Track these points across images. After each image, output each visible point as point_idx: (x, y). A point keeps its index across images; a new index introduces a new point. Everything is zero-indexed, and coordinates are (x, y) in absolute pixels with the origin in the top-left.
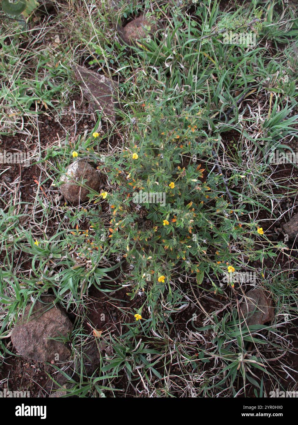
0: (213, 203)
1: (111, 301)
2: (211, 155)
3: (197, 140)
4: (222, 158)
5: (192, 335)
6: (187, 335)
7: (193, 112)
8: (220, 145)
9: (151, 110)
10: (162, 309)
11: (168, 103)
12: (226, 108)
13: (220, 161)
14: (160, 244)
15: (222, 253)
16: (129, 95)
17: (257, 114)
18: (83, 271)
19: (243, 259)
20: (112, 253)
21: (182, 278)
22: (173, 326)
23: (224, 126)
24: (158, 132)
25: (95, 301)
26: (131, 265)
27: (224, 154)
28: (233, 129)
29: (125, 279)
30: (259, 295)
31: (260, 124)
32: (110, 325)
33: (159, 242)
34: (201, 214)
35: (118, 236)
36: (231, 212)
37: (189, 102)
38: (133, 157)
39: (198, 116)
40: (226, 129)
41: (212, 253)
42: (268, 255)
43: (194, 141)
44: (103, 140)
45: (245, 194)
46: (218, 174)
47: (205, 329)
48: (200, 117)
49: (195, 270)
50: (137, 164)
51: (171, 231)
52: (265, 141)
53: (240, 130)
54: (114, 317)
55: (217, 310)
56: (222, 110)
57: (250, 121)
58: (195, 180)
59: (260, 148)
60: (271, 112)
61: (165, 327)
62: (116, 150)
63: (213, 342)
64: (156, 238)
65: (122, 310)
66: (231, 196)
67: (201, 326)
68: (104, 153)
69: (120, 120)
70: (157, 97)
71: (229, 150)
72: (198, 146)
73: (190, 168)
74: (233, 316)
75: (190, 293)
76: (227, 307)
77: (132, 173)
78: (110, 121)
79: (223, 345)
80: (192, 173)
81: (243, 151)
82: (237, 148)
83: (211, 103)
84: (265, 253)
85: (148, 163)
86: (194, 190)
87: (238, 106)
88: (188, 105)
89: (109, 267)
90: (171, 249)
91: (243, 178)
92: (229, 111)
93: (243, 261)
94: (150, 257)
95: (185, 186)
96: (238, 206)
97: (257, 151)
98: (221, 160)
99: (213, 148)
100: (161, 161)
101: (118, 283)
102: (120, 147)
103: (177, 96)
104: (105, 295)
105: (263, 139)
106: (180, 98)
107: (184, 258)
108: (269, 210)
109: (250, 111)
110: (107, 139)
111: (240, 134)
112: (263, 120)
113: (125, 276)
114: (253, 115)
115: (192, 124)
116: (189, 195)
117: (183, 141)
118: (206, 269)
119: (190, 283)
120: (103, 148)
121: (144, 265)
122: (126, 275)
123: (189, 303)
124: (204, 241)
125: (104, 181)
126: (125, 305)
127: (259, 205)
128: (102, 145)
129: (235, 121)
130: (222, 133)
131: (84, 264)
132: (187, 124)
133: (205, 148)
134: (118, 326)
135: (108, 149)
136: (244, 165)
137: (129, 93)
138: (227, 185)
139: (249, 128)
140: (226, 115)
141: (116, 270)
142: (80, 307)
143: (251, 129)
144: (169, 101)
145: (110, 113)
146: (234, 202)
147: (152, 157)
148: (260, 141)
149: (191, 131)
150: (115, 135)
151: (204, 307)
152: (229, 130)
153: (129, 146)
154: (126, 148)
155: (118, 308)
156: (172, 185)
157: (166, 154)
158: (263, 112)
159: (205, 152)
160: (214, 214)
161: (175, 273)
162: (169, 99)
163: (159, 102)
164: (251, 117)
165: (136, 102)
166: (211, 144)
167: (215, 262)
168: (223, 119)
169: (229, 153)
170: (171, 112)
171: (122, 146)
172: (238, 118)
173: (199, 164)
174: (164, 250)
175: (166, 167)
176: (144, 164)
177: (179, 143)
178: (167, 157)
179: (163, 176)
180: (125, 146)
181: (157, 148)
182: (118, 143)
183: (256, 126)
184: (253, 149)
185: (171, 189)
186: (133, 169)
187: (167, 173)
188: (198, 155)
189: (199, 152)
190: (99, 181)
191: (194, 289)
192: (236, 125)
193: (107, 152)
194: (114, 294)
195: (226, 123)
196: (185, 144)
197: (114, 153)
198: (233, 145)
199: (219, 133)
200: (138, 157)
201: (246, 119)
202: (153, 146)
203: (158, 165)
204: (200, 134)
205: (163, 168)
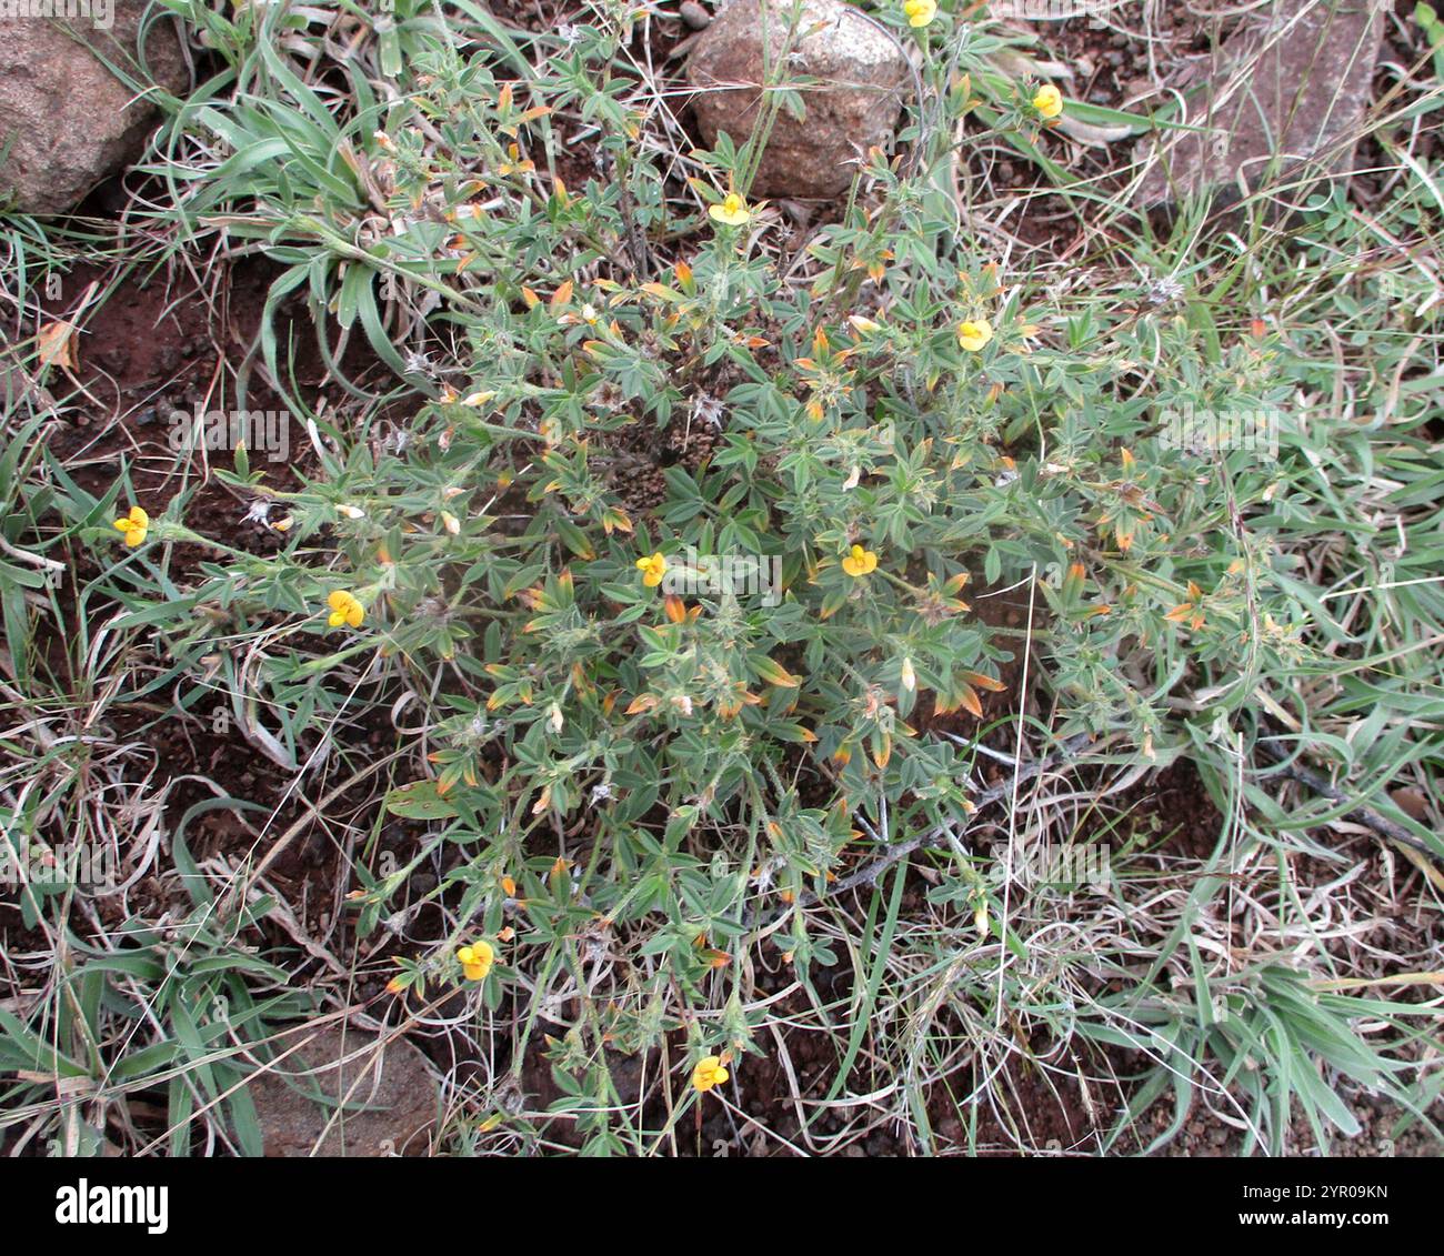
0: (816, 792)
1: (230, 380)
2: (1066, 731)
3: (1130, 642)
4: (1063, 789)
5: (145, 812)
6: (140, 791)
7: (1274, 595)
8: (1129, 768)
9: (1239, 371)
10: (238, 642)
11: (1291, 455)
12: (1322, 757)
13: (1040, 784)
14: (547, 563)
16: (1294, 250)
17: (1326, 920)
18: (340, 204)
20: (461, 330)
21: (416, 711)
22: (167, 713)
23: (1230, 770)
24: (1128, 434)
25: (210, 300)
26: (402, 436)
27: (1086, 794)
28: (1222, 817)
30: (405, 1106)
31: (1278, 946)
32: (109, 400)
33: (563, 556)
34: (741, 744)
36: (785, 898)
37: (1318, 565)
38: (966, 326)
39: (1261, 623)
40: (1217, 782)
41: (573, 832)
43: (1123, 632)
44: (1037, 167)
45: (902, 943)
46: (973, 787)
47: (186, 874)
48: (1256, 637)
49: (448, 771)
50: (937, 350)
51: (625, 606)
52: (1191, 993)
53: (1227, 849)
54: (151, 410)
55: (297, 914)
56: (1308, 739)
57: (1281, 891)
58: (909, 680)
59: (1154, 970)
60: (1347, 992)
61: (154, 674)
62: (997, 242)
63: (130, 926)
64: (574, 535)
66: (875, 875)
67: (197, 850)
68: (968, 186)
69: (1156, 227)
70: (1313, 397)
71: (1113, 814)
72: (1096, 658)
73: (975, 637)
74: (276, 1000)
75: (348, 765)
76: (320, 962)
77: (881, 336)
78: (1137, 181)
79: (122, 978)
80: (947, 656)
81: (1120, 890)
82: (1127, 852)
83: (1334, 676)
84: (601, 1119)
85: (956, 413)
86: (864, 683)
87: (1347, 819)
88: (1299, 560)
89: (392, 332)
90: (531, 626)
91: (972, 922)
92: (1309, 777)
93: (558, 997)
94: (454, 525)
95: (871, 630)
97: (1132, 960)
98: (1050, 786)
99: (1100, 737)
100: (983, 479)
101: (326, 391)
102: (1013, 259)
103: (1340, 498)
104: (250, 344)
105: (1202, 979)
106: (1332, 514)
107: (495, 701)
109: (1336, 885)
110: (1045, 182)
111: (1207, 855)
112: (1296, 960)
113: (362, 421)
114: (1312, 905)
115: (1210, 601)
116: (828, 661)
117: (1107, 575)
118: (468, 822)
119: (400, 752)
120: (996, 177)
122: (363, 425)
124: (603, 790)
125: (827, 215)
128: (1006, 167)
129: (1266, 820)
130: (1192, 764)
131: (376, 197)
132: (1204, 577)
133: (1096, 694)
134: (113, 440)
135: (991, 205)
136: (1049, 906)
137: (1306, 248)
138: (926, 841)
139: (1246, 896)
140: (1290, 769)
141: (384, 369)
142: (163, 229)
143: (1241, 905)
144: (1302, 462)
145: (1181, 169)
146: (850, 892)
147: (989, 427)
148: (1185, 965)
149: (1171, 604)
150: (1072, 226)
151: (295, 844)
152: (1212, 794)
153: (1027, 302)
154: (1016, 289)
156: (862, 564)
157: (1022, 496)
158: (1340, 949)
159: (1073, 698)
160: (760, 812)
162: (1313, 457)
163: (1289, 407)
164: (1303, 896)
165: (1264, 291)
166: (1123, 718)
167: (512, 865)
168: (1264, 756)
169: (1094, 818)
170: (1251, 483)
171: (1019, 268)
172: (1283, 828)
173: (1004, 680)
174: (523, 592)
175: (949, 511)
176: (945, 391)
177: (1091, 553)
178: (1006, 503)
179: (900, 505)
180: (1024, 283)
181: (1043, 443)
182: (1033, 248)
183: (1260, 927)
184: (1139, 933)
185: (840, 558)
186: (903, 339)
187: (917, 520)
188: (1053, 666)
189: (1066, 667)
190: (819, 192)
191: (371, 778)
192: (1246, 828)
193: (974, 203)
194: (267, 386)
195: (1245, 775)
196: (1095, 585)
197: (976, 237)
198: (1137, 831)
199: (1189, 748)
200: (976, 353)
201: (1287, 872)
202: (1055, 424)
203: (955, 466)
204: (1165, 652)
205: (942, 493)
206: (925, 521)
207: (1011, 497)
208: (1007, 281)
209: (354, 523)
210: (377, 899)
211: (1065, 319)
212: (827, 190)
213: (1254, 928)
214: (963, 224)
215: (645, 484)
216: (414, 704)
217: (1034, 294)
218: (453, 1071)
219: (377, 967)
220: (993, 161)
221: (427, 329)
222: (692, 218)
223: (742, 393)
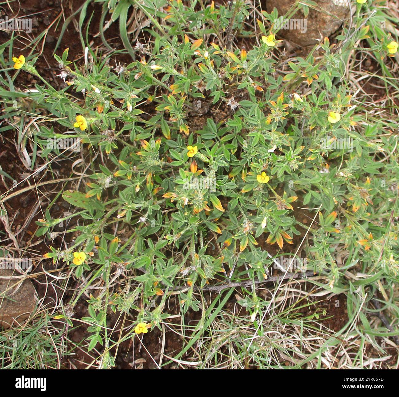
0: (212, 252)
1: (62, 21)
4: (297, 288)
8: (323, 289)
10: (28, 116)
12: (392, 313)
13: (290, 283)
14: (153, 134)
15: (114, 249)
19: (97, 288)
20: (153, 38)
21: (81, 167)
23: (358, 304)
24: (372, 173)
26: (122, 69)
27: (305, 292)
28: (348, 320)
29: (99, 55)
33: (159, 133)
34: (197, 223)
35: (185, 54)
36: (189, 283)
38: (332, 113)
40: (351, 307)
42: (94, 333)
44: (380, 66)
45: (219, 318)
49: (92, 191)
50: (319, 117)
51: (175, 160)
53: (345, 332)
55: (9, 221)
56: (389, 305)
57: (357, 354)
58: (263, 225)
62: (354, 87)
64: (166, 128)
65: (40, 37)
66: (221, 290)
68: (353, 62)
71: (310, 302)
73: (290, 221)
75: (49, 177)
76: (11, 241)
77: (302, 104)
81: (302, 330)
82: (310, 319)
84: (99, 329)
85: (316, 141)
89: (128, 28)
90: (140, 153)
91: (250, 318)
92: (384, 318)
93: (92, 287)
95: (258, 204)
96: (199, 299)
97: (296, 356)
98: (293, 285)
101: (95, 40)
102: (358, 95)
107: (117, 174)
108: (180, 355)
109: (377, 360)
110: (380, 73)
111: (337, 331)
113: (105, 56)
115: (375, 242)
116: (237, 208)
117: (344, 219)
118: (90, 212)
119: (69, 179)
120: (364, 63)
121: (117, 94)
122: (106, 58)
123: (31, 169)
124: (143, 219)
125: (298, 52)
126: (50, 46)
127: (193, 339)
128: (369, 62)
129: (363, 327)
130: (346, 298)
135: (358, 73)
136: (275, 326)
138: (243, 285)
139: (345, 351)
140: (378, 312)
141: (119, 40)
143: (342, 353)
146: (209, 291)
147: (325, 151)
149: (361, 237)
152: (349, 311)
153: (356, 113)
154: (355, 106)
155: (46, 32)
156: (263, 179)
157: (327, 179)
159: (314, 257)
160: (192, 250)
161: (94, 155)
164: (364, 359)
167: (99, 233)
168: (371, 304)
169: (304, 302)
171: (358, 100)
172: (368, 333)
173: (293, 241)
174: (142, 140)
175: (300, 174)
176: (315, 132)
177: (342, 209)
178: (321, 179)
179: (285, 165)
180: (358, 105)
181: (341, 164)
182: (366, 94)
183: (345, 363)
184: (303, 348)
185: (257, 174)
186: (309, 108)
187: (289, 173)
188: (311, 243)
189: (316, 246)
190: (299, 43)
191: (56, 184)
192: (355, 327)
193: (353, 70)
194: (75, 29)
195: (362, 309)
196: (338, 222)
197: (348, 82)
198: (317, 313)
199: (347, 291)
200: (332, 124)
201: (362, 349)
202: (348, 159)
203: (309, 159)
204: (353, 255)
205: (300, 167)
206: (291, 174)
207: (324, 178)
208: (352, 103)
209: (95, 94)
210: (49, 225)
211: (367, 124)
212: (302, 43)
213: (343, 363)
214: (345, 75)
215: (195, 120)
216: (81, 164)
217: (360, 111)
218: (43, 299)
219: (31, 251)
220: (365, 57)
221: (141, 32)
222: (250, 32)
223: (245, 103)
